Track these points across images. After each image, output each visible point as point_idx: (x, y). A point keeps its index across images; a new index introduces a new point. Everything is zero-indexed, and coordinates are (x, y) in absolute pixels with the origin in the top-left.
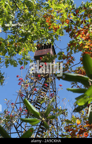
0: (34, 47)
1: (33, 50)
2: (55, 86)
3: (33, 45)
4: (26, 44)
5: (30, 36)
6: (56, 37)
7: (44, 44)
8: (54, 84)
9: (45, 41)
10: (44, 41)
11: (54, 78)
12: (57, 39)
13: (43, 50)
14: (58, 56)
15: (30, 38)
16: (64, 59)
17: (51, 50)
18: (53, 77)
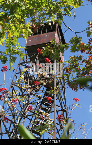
0: (26, 29)
1: (24, 35)
2: (64, 100)
3: (24, 26)
4: (11, 25)
5: (18, 10)
6: (65, 10)
7: (45, 24)
8: (63, 98)
9: (46, 19)
10: (44, 18)
11: (63, 87)
12: (68, 13)
13: (42, 35)
14: (71, 45)
15: (20, 13)
16: (82, 51)
17: (56, 34)
18: (61, 84)
